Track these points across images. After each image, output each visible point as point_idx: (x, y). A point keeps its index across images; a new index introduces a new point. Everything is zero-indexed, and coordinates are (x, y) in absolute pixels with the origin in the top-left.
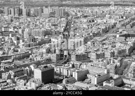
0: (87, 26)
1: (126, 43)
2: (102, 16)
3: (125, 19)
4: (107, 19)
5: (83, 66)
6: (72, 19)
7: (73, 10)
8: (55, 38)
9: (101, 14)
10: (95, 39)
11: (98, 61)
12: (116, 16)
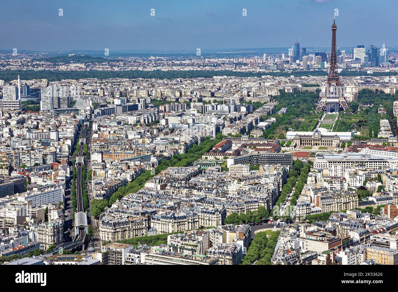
0: (139, 137)
1: (257, 181)
2: (180, 107)
3: (246, 115)
4: (194, 115)
5: (136, 256)
6: (91, 115)
7: (93, 91)
8: (44, 174)
9: (177, 100)
10: (166, 174)
11: (182, 239)
12: (219, 107)
